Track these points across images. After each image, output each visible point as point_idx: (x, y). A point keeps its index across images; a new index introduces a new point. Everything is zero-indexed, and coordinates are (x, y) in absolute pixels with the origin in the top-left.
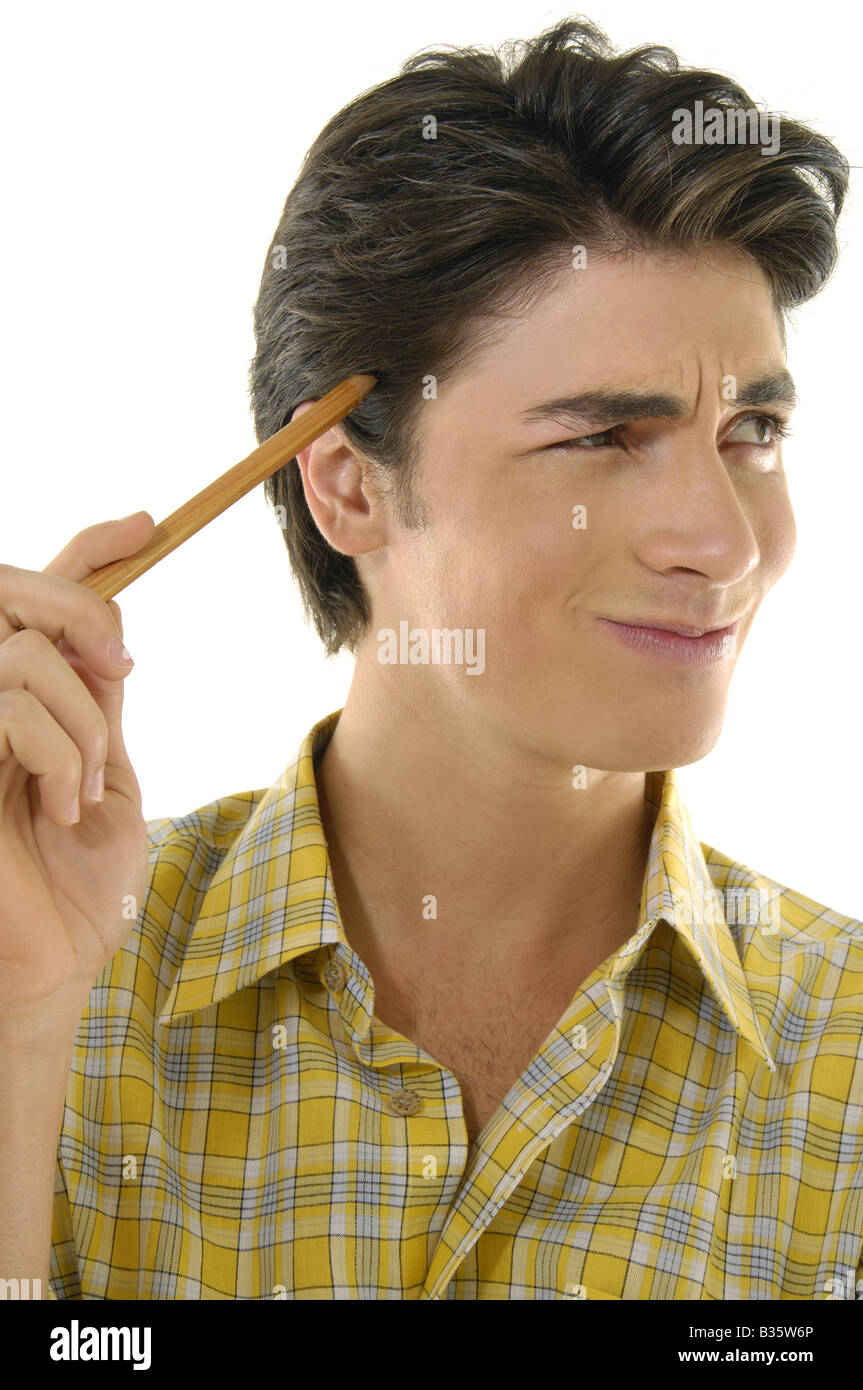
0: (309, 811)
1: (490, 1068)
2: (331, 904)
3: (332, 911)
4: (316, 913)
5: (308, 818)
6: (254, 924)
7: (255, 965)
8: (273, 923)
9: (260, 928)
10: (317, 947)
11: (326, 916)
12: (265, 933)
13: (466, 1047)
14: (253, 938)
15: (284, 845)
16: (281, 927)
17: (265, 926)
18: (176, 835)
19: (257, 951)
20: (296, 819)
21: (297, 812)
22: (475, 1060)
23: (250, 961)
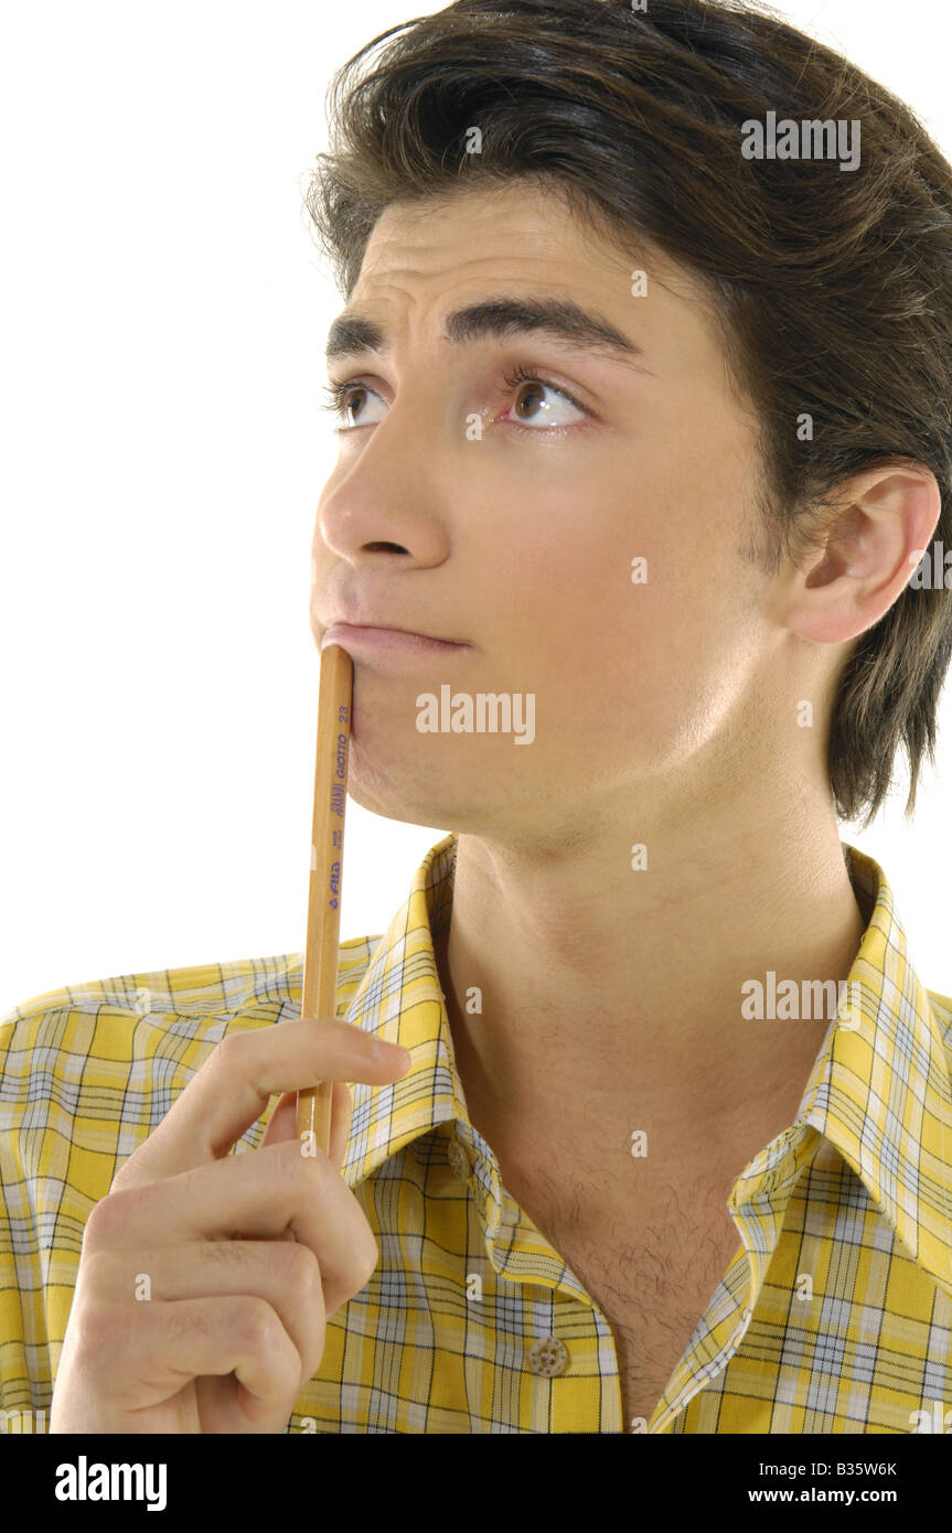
0: (419, 960)
1: (661, 1287)
2: (447, 1073)
3: (448, 1081)
4: (426, 1087)
5: (419, 969)
6: (362, 1110)
7: (361, 1161)
8: (380, 1106)
9: (367, 1114)
10: (429, 1128)
11: (438, 1089)
12: (372, 1120)
13: (624, 1257)
14: (360, 1129)
15: (393, 1007)
16: (388, 1110)
17: (373, 1111)
18: (254, 1002)
19: (364, 1143)
20: (406, 972)
21: (407, 963)
22: (637, 1275)
23: (357, 1157)
